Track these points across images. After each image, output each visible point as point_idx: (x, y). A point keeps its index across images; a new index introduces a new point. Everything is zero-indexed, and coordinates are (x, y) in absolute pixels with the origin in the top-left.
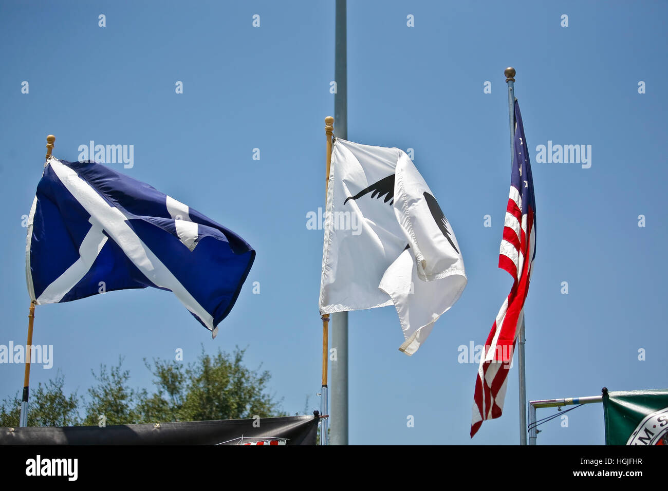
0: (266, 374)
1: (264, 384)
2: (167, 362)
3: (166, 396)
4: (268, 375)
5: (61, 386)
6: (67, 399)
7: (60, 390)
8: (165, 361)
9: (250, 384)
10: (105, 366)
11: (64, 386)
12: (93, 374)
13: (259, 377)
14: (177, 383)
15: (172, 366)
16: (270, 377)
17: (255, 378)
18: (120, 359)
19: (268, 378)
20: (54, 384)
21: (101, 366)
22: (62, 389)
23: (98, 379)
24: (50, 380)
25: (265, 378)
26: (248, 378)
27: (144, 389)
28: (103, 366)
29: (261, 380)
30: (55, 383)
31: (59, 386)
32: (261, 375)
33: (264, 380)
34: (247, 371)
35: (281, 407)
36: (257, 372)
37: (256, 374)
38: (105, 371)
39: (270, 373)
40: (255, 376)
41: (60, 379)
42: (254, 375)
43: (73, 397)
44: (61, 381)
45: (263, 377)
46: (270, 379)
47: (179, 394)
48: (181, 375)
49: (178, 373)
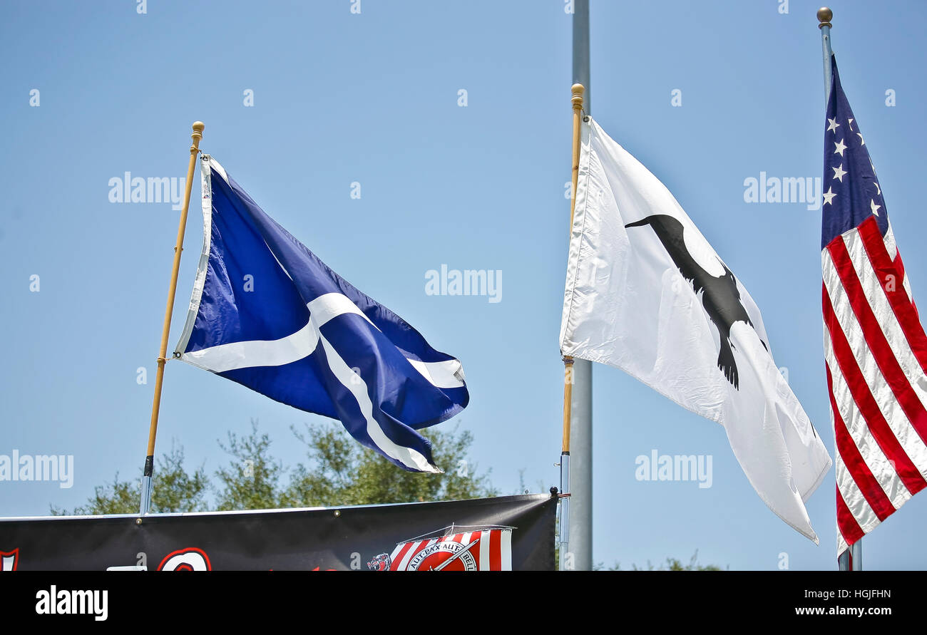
0: (466, 435)
1: (464, 450)
2: (325, 426)
3: (330, 474)
4: (469, 437)
5: (180, 462)
6: (191, 478)
7: (179, 467)
8: (322, 426)
9: (445, 452)
10: (234, 435)
11: (184, 460)
12: (222, 446)
13: (456, 440)
14: (342, 455)
15: (332, 430)
16: (472, 440)
17: (450, 443)
18: (252, 423)
19: (468, 442)
20: (170, 460)
21: (229, 435)
22: (181, 465)
23: (229, 452)
24: (165, 455)
25: (465, 441)
26: (442, 443)
27: (299, 465)
28: (231, 434)
29: (460, 444)
30: (171, 458)
31: (178, 461)
32: (459, 438)
33: (464, 444)
34: (439, 433)
35: (488, 483)
36: (454, 434)
37: (452, 438)
38: (235, 441)
39: (471, 434)
40: (451, 440)
41: (178, 451)
42: (449, 438)
43: (199, 474)
44: (179, 454)
45: (462, 441)
46: (472, 443)
47: (347, 469)
48: (347, 441)
49: (342, 440)
